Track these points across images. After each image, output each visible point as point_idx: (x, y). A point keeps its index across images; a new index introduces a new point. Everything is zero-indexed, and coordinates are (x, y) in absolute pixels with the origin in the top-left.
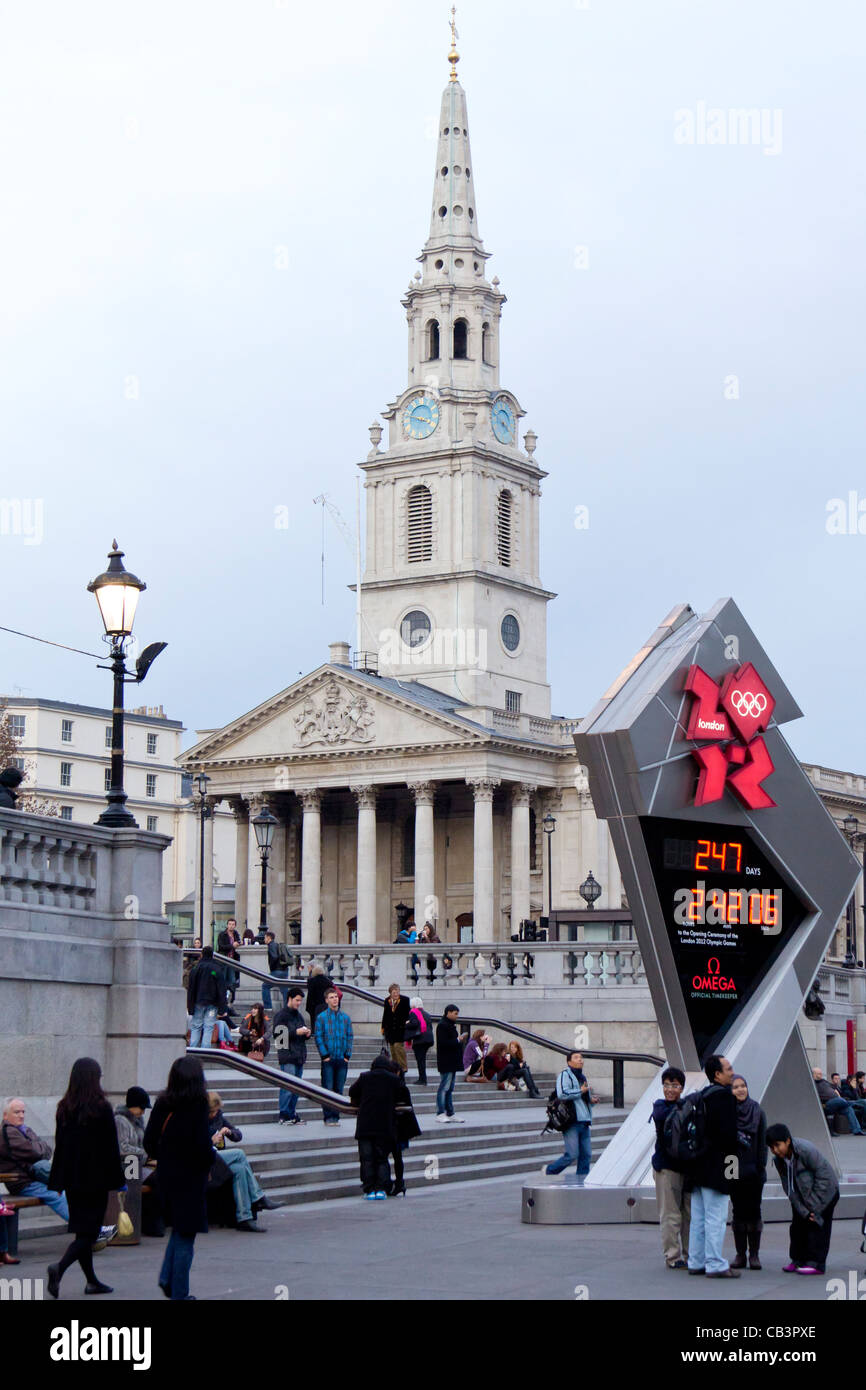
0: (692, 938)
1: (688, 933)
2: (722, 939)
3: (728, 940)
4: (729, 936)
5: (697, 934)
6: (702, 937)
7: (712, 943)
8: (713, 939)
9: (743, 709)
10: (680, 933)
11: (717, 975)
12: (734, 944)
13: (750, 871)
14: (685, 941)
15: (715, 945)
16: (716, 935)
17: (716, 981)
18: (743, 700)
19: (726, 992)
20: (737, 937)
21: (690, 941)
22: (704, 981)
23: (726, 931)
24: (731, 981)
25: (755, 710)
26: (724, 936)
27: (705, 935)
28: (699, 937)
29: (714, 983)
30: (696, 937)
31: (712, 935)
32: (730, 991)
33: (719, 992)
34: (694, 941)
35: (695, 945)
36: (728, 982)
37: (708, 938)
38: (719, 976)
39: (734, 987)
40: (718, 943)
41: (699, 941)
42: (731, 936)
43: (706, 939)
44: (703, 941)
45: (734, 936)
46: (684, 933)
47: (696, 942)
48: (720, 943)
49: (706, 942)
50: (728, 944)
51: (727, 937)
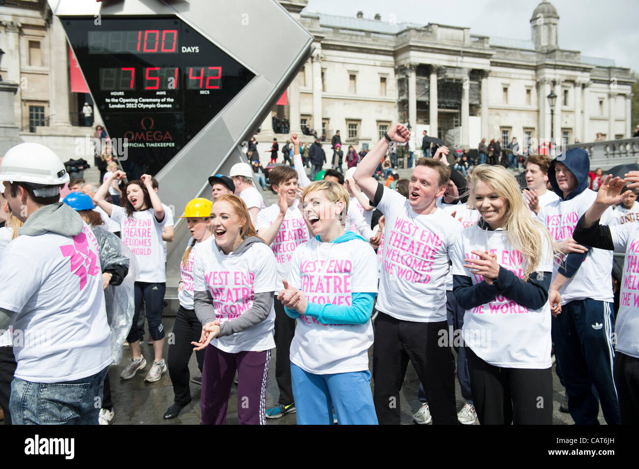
0: (122, 103)
1: (117, 101)
2: (156, 103)
3: (166, 103)
4: (163, 100)
5: (127, 100)
6: (134, 103)
7: (144, 106)
8: (145, 103)
10: (108, 100)
11: (151, 130)
12: (169, 106)
13: (185, 50)
14: (113, 106)
15: (148, 108)
16: (148, 100)
17: (149, 134)
19: (162, 141)
20: (172, 100)
21: (119, 106)
22: (137, 134)
23: (161, 97)
24: (168, 133)
26: (159, 100)
27: (136, 101)
28: (129, 103)
29: (148, 136)
30: (126, 103)
31: (144, 100)
32: (168, 141)
33: (154, 142)
34: (123, 106)
35: (125, 109)
36: (164, 134)
37: (139, 102)
38: (153, 131)
39: (170, 137)
40: (150, 106)
41: (129, 106)
42: (166, 100)
43: (137, 104)
44: (134, 106)
45: (169, 100)
46: (113, 100)
47: (126, 106)
48: (154, 106)
49: (137, 106)
50: (162, 106)
51: (161, 101)
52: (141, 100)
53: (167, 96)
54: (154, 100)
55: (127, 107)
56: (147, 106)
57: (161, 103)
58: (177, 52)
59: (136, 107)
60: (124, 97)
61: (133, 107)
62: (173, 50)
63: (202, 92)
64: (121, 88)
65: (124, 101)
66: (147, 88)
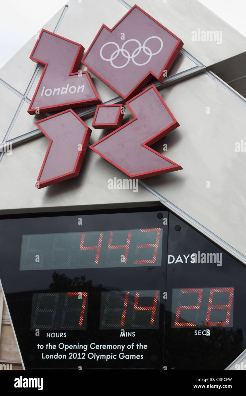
0: (62, 352)
1: (54, 347)
2: (117, 352)
3: (135, 351)
4: (130, 347)
5: (71, 347)
6: (81, 351)
7: (98, 357)
8: (99, 352)
9: (120, 60)
10: (40, 347)
12: (138, 357)
14: (48, 357)
16: (104, 347)
18: (121, 50)
20: (146, 347)
21: (57, 356)
23: (127, 341)
25: (142, 57)
26: (122, 347)
27: (85, 347)
28: (73, 351)
30: (69, 351)
31: (97, 347)
34: (64, 356)
35: (67, 362)
37: (89, 350)
40: (108, 357)
41: (73, 356)
42: (135, 347)
43: (87, 353)
44: (81, 356)
45: (140, 346)
46: (49, 346)
47: (68, 356)
48: (114, 357)
49: (86, 357)
50: (128, 357)
51: (126, 348)
52: (93, 346)
53: (136, 340)
54: (115, 347)
55: (70, 358)
56: (103, 356)
57: (127, 352)
58: (159, 264)
59: (83, 358)
60: (67, 341)
61: (79, 358)
62: (154, 261)
63: (198, 333)
64: (62, 326)
65: (66, 347)
66: (104, 326)
